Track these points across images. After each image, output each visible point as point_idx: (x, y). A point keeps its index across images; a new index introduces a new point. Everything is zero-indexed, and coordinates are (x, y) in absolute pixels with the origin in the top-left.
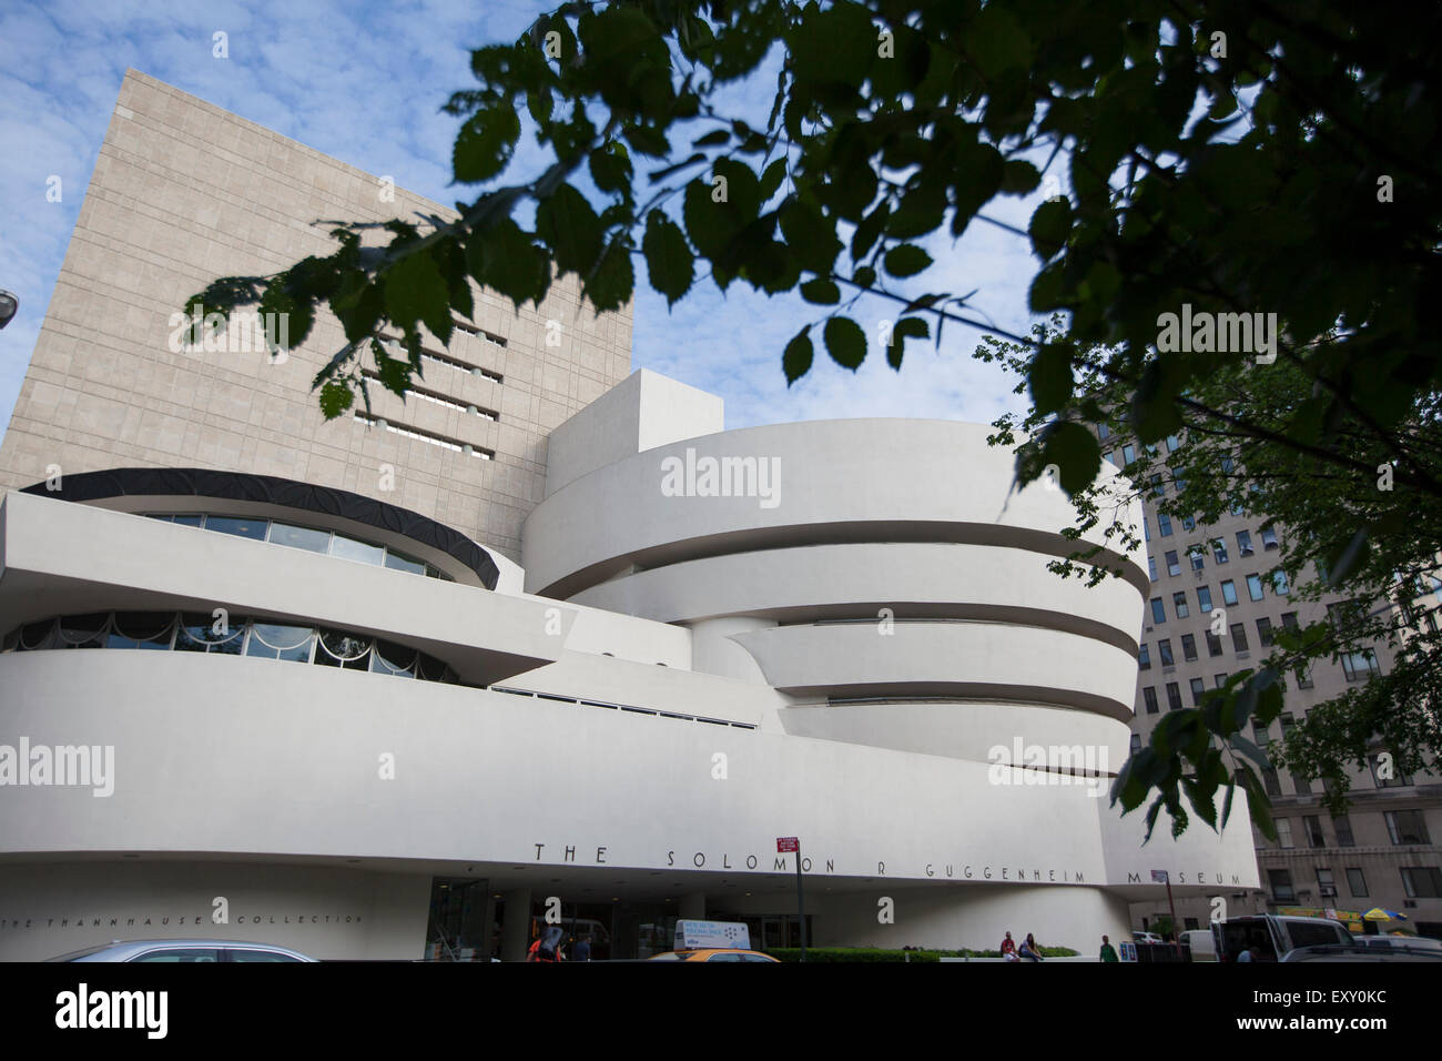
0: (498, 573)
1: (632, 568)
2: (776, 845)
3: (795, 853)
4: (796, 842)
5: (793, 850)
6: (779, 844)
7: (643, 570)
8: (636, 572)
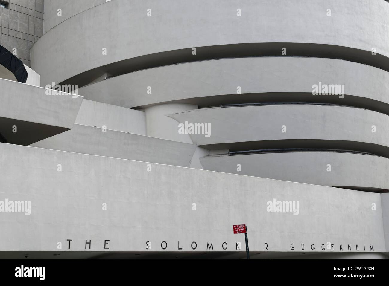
0: (28, 75)
1: (105, 75)
2: (233, 229)
3: (244, 234)
4: (245, 227)
5: (243, 232)
6: (234, 228)
7: (112, 77)
8: (107, 78)
